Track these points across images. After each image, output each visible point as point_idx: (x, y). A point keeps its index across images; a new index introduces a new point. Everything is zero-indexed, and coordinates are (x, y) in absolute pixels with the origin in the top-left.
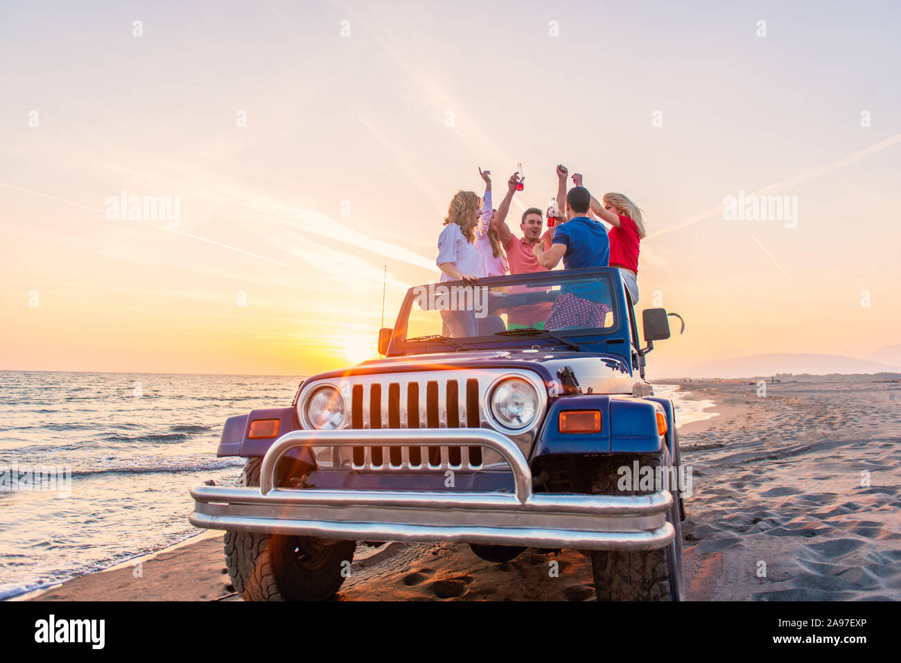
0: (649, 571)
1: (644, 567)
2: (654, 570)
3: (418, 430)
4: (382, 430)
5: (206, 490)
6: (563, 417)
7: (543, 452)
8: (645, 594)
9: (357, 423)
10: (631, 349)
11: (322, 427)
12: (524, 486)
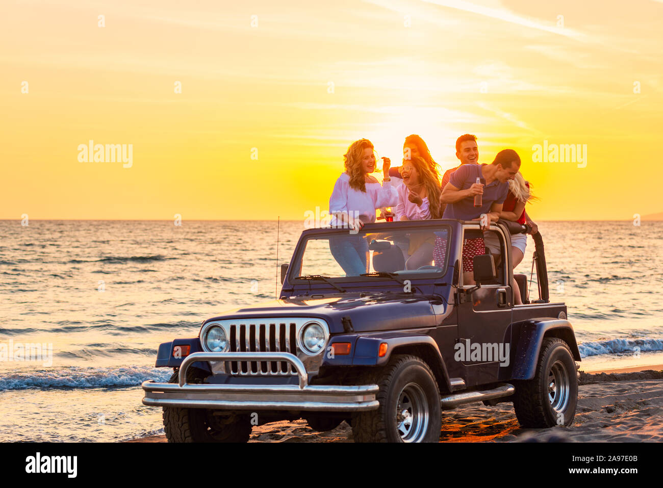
0: (374, 426)
1: (372, 425)
2: (376, 426)
3: (265, 353)
4: (247, 353)
5: (150, 385)
6: (334, 346)
7: (324, 364)
8: (373, 438)
9: (233, 349)
10: (453, 290)
11: (215, 350)
12: (303, 382)
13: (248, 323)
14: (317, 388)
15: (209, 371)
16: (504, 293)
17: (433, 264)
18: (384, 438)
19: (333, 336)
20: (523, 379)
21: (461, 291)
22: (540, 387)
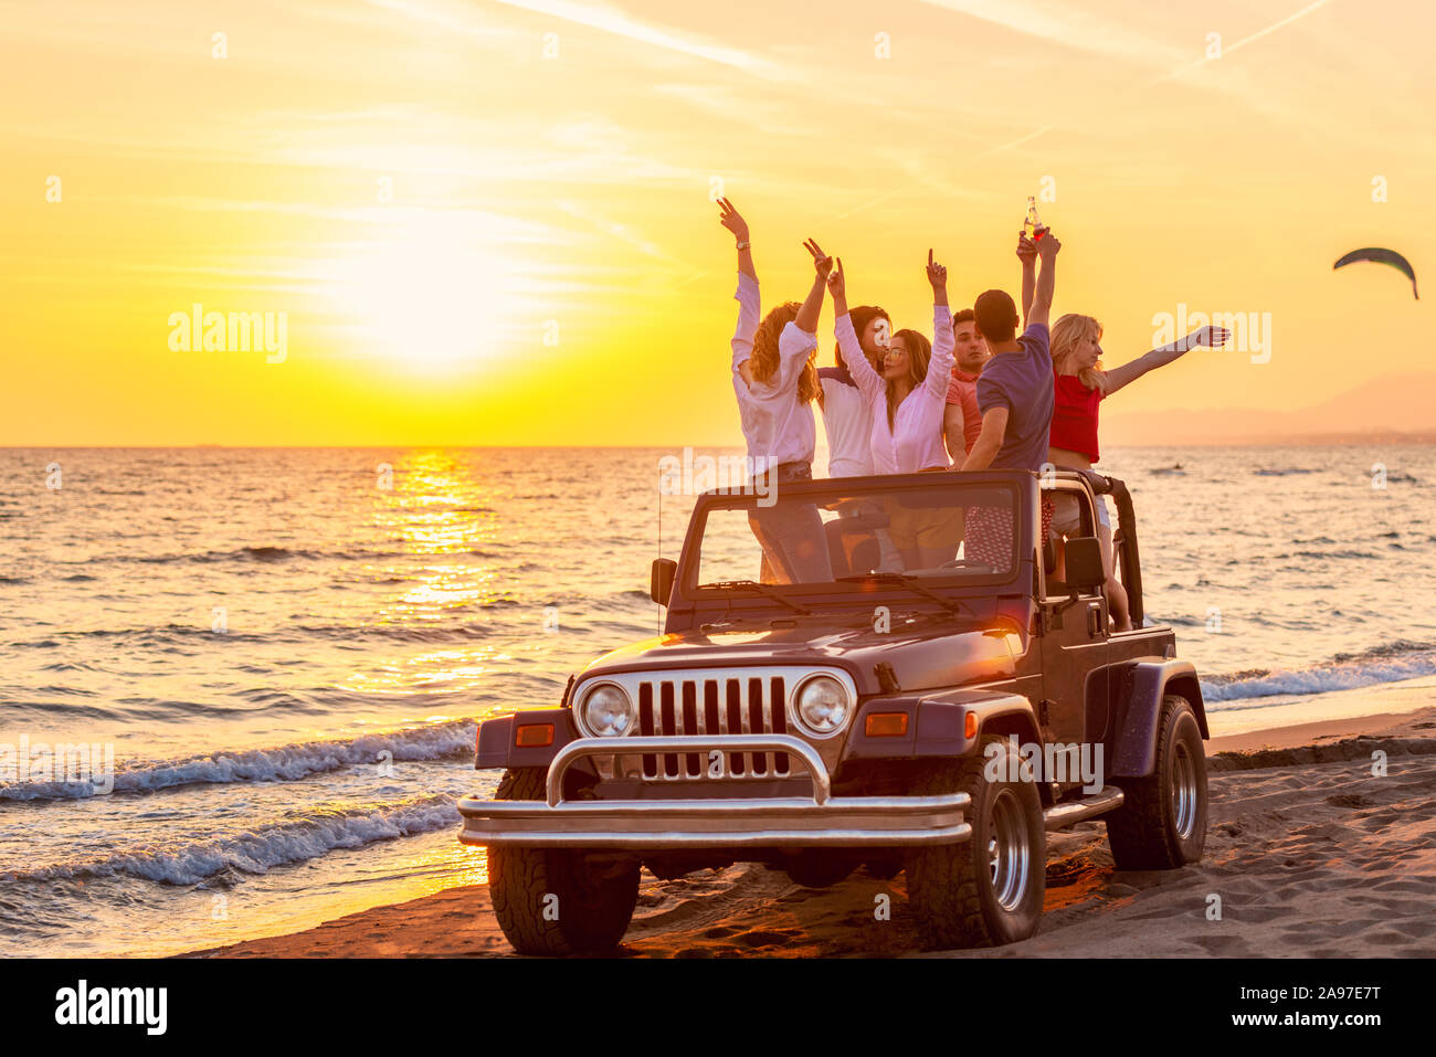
0: (955, 874)
1: (950, 871)
2: (959, 873)
3: (716, 736)
4: (676, 737)
6: (870, 720)
7: (851, 755)
8: (952, 897)
9: (646, 728)
10: (1033, 608)
11: (605, 733)
12: (822, 790)
13: (678, 679)
14: (851, 802)
15: (592, 773)
16: (1098, 611)
17: (961, 555)
18: (974, 896)
19: (865, 701)
20: (1135, 775)
21: (1043, 608)
22: (1160, 790)
